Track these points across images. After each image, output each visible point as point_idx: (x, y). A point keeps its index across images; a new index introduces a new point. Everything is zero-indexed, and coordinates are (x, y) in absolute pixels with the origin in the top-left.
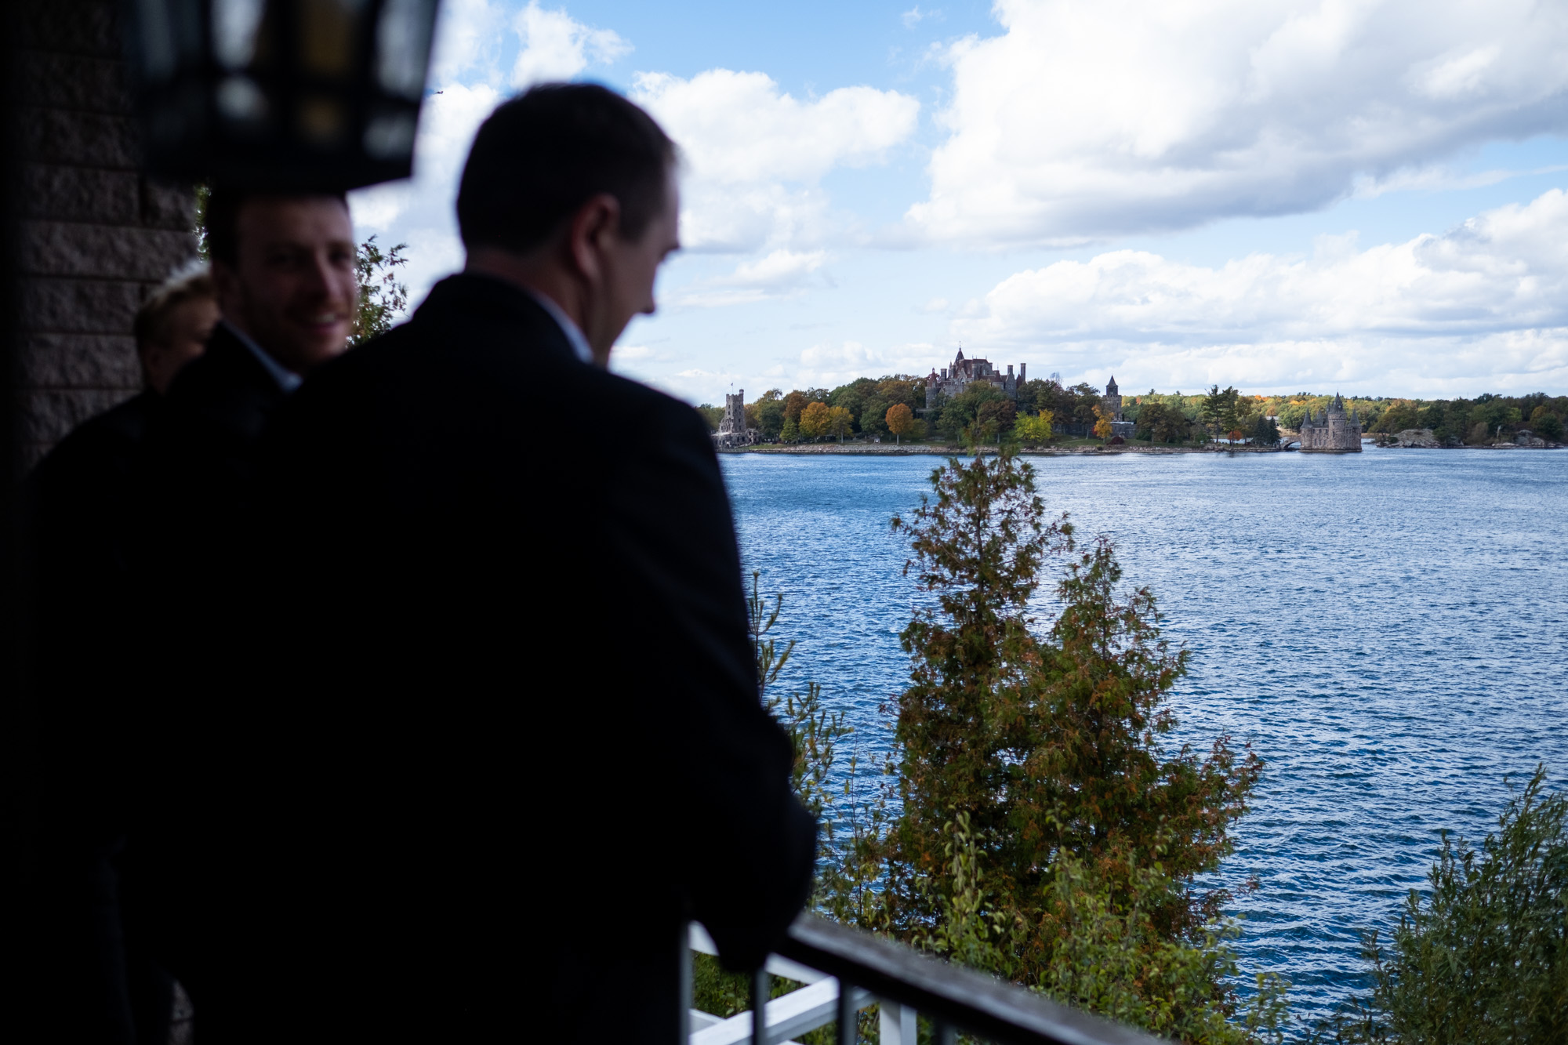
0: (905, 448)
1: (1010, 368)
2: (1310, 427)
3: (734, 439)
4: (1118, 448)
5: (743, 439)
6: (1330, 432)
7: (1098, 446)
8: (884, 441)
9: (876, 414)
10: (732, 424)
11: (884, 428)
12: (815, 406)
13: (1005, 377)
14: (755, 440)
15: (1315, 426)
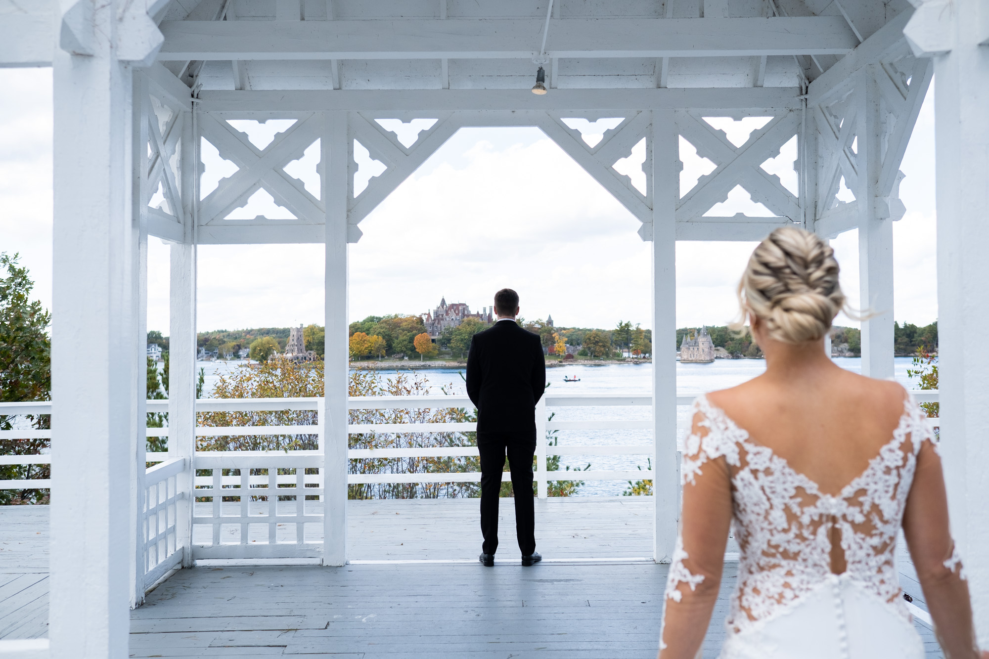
0: (428, 363)
1: (485, 310)
2: (687, 346)
3: (300, 358)
4: (571, 361)
5: (305, 358)
6: (701, 350)
7: (559, 360)
8: (411, 358)
9: (405, 340)
10: (296, 348)
11: (413, 349)
12: (359, 336)
13: (482, 315)
14: (314, 358)
15: (690, 346)
